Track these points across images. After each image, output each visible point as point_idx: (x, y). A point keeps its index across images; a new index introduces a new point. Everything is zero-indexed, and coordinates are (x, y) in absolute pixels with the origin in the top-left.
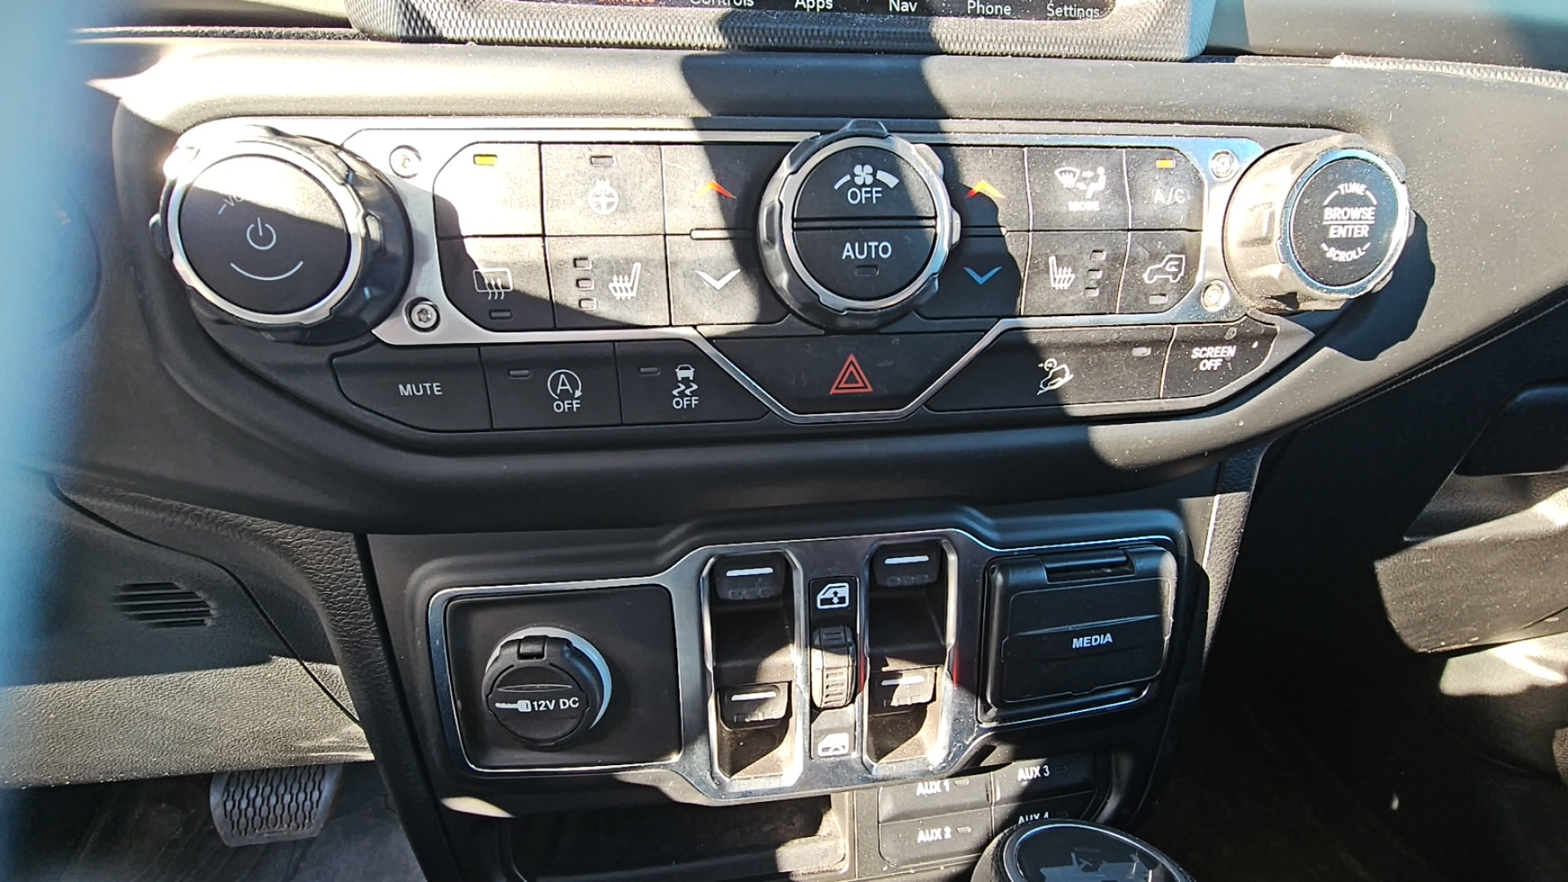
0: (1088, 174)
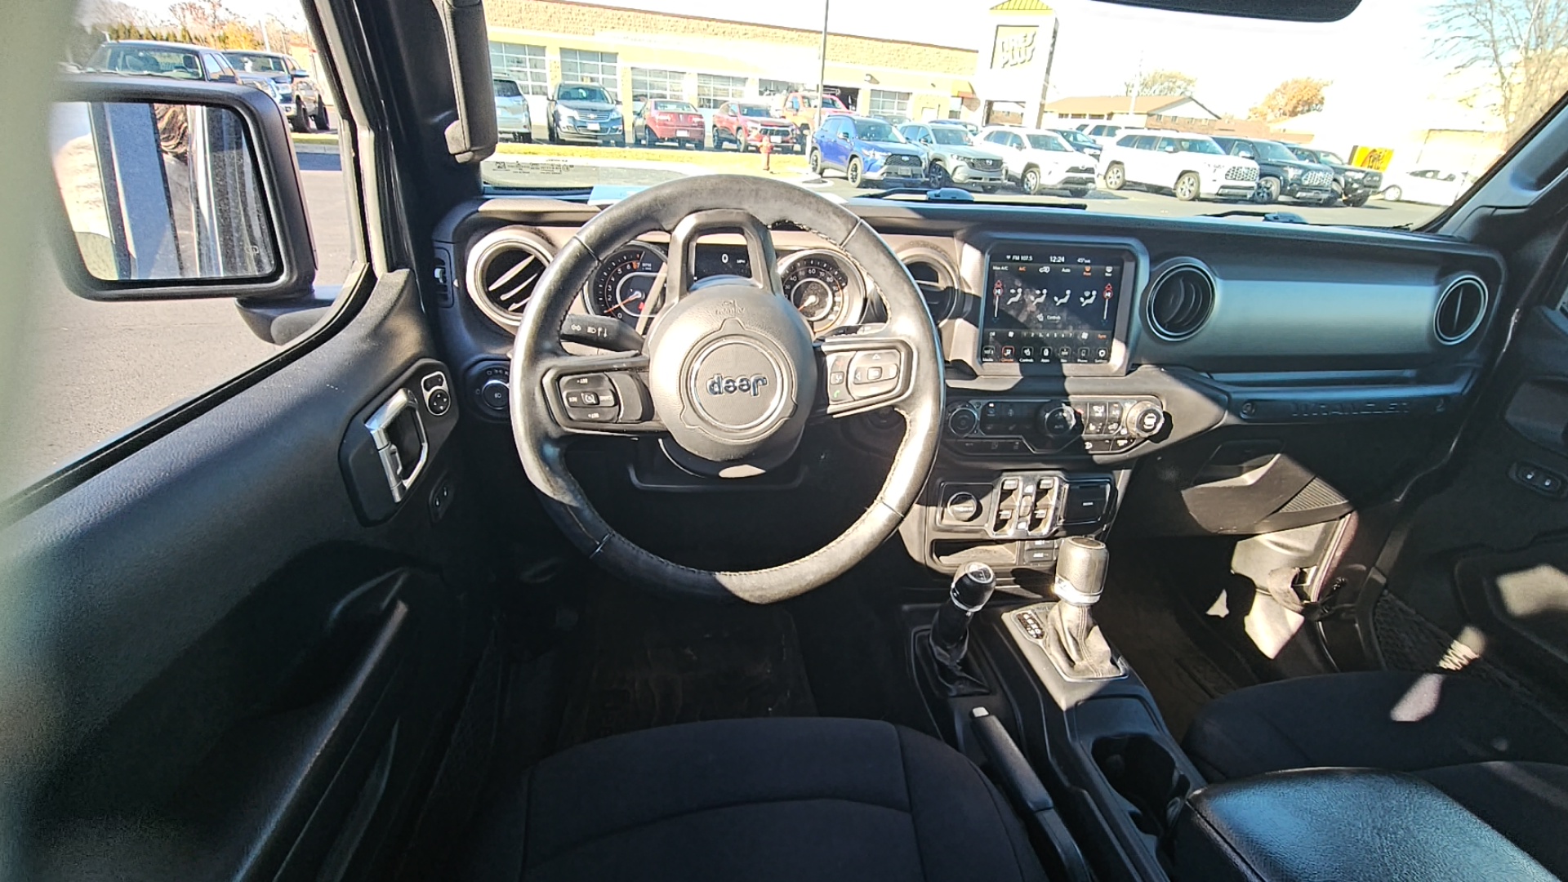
0: (1100, 408)
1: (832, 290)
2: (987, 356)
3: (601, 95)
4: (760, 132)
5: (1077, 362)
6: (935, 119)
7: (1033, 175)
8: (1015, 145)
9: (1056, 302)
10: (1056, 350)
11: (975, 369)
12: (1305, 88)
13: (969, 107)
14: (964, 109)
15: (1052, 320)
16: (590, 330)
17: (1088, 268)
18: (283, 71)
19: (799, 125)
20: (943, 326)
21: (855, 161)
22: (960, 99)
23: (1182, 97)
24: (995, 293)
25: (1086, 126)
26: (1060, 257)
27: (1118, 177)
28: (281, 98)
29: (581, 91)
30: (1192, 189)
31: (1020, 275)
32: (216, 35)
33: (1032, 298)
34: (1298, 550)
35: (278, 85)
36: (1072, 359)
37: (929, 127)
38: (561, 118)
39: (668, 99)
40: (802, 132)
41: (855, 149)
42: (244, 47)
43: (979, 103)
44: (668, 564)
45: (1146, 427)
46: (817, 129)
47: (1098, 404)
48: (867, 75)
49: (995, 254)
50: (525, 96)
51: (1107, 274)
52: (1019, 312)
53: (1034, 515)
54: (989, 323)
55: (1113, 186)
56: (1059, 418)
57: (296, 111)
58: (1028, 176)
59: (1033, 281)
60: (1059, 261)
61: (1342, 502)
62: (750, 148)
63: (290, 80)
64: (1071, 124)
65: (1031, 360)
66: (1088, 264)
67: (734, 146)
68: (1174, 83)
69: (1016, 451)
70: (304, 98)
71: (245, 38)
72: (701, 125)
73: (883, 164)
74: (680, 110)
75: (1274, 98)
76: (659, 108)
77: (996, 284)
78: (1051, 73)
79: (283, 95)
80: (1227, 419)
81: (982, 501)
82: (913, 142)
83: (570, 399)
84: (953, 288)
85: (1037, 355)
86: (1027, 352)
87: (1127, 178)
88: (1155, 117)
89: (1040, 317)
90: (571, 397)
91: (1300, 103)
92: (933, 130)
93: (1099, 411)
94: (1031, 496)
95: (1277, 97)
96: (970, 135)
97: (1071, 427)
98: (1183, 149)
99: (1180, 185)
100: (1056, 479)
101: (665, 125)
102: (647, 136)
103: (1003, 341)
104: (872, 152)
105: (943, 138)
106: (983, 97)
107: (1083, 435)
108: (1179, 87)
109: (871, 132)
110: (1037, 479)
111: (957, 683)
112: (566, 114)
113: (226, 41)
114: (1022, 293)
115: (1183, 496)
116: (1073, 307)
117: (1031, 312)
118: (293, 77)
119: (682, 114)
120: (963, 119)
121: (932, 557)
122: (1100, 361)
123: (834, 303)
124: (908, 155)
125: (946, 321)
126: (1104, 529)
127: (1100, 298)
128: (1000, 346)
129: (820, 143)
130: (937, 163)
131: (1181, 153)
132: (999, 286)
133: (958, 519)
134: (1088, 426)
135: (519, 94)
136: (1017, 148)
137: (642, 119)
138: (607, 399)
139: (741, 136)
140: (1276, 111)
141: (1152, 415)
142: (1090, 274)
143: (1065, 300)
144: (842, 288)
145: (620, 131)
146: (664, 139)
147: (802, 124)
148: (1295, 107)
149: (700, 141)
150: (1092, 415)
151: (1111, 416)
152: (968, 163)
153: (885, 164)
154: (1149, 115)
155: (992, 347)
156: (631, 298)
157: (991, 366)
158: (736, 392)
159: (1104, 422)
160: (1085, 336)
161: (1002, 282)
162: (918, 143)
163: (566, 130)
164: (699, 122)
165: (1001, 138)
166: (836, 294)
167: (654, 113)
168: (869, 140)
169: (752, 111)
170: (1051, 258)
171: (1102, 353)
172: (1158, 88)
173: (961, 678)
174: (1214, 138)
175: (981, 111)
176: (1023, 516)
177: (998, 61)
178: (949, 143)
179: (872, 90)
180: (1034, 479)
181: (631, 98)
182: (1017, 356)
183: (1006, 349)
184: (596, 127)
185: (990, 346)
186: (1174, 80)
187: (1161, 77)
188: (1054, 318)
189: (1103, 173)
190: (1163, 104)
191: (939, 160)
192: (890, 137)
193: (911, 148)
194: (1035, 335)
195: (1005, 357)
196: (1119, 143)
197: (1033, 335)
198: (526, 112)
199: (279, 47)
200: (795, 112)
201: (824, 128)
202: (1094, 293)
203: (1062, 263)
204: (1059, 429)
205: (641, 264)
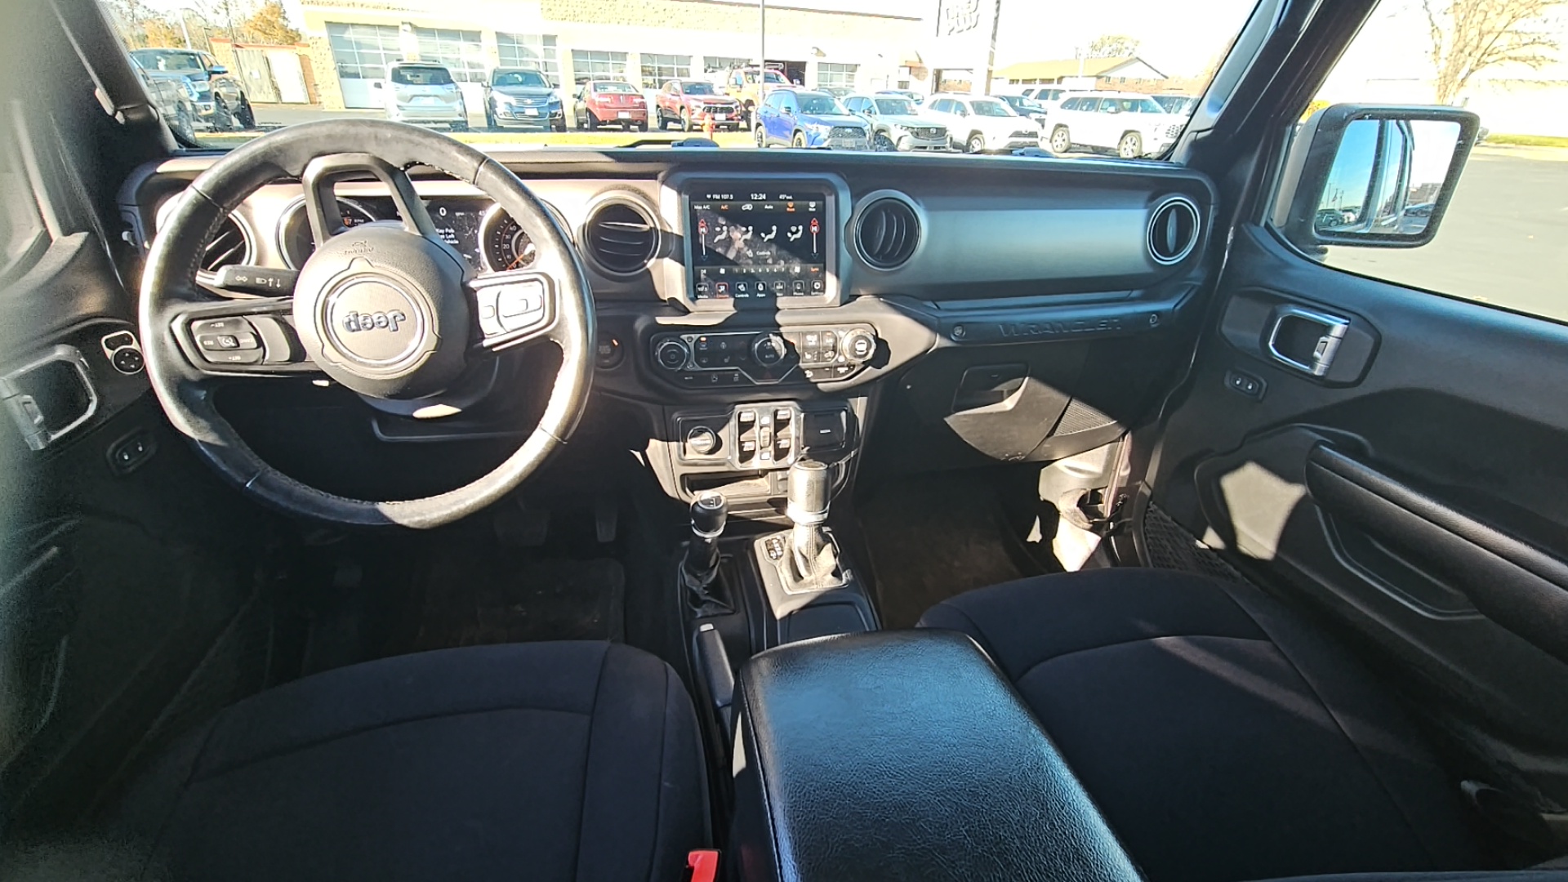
0: (813, 337)
2: (700, 293)
3: (538, 79)
4: (704, 110)
5: (793, 295)
6: (884, 89)
7: (977, 141)
8: (959, 112)
9: (763, 239)
10: (770, 285)
11: (687, 306)
13: (917, 76)
14: (912, 79)
15: (762, 256)
16: (259, 281)
17: (791, 204)
18: (199, 67)
19: (744, 102)
20: (653, 266)
21: (799, 135)
22: (908, 69)
23: (1130, 57)
24: (700, 233)
25: (1032, 90)
26: (761, 195)
27: (1064, 140)
28: (198, 95)
29: (516, 75)
30: (1135, 148)
31: (723, 214)
32: (135, 34)
34: (1089, 473)
35: (195, 83)
36: (788, 292)
37: (873, 97)
38: (498, 104)
39: (612, 81)
40: (747, 108)
41: (798, 123)
42: (164, 45)
43: (926, 72)
44: (328, 497)
45: (858, 353)
46: (762, 104)
47: (811, 333)
48: (814, 48)
49: (693, 192)
50: (459, 84)
51: (810, 209)
52: (727, 248)
53: (776, 446)
54: (697, 261)
55: (1059, 149)
56: (768, 348)
57: (215, 108)
58: (973, 142)
59: (736, 218)
60: (760, 198)
61: (1112, 423)
62: (695, 127)
63: (207, 76)
64: (1017, 90)
65: (747, 296)
66: (790, 200)
67: (679, 126)
68: (1122, 44)
69: (736, 383)
70: (224, 95)
71: (165, 36)
72: (643, 105)
73: (826, 137)
74: (621, 92)
76: (598, 90)
77: (700, 223)
78: (997, 37)
79: (200, 93)
80: (940, 342)
81: (719, 434)
82: (857, 113)
83: (205, 343)
84: (655, 228)
85: (752, 289)
86: (742, 287)
87: (1072, 141)
88: (1105, 79)
89: (750, 253)
90: (207, 340)
92: (876, 100)
93: (812, 340)
94: (769, 427)
96: (913, 104)
97: (782, 357)
98: (1125, 110)
99: (1123, 146)
100: (791, 408)
101: (606, 107)
102: (589, 120)
103: (715, 277)
104: (815, 125)
105: (886, 107)
106: (930, 66)
107: (801, 364)
108: (1127, 48)
109: (814, 106)
110: (772, 410)
111: (704, 606)
112: (504, 101)
113: (146, 40)
114: (728, 231)
115: (949, 423)
116: (781, 241)
118: (211, 74)
119: (622, 95)
120: (911, 89)
121: (685, 492)
122: (816, 293)
124: (851, 127)
125: (653, 260)
126: (852, 456)
127: (807, 232)
128: (712, 283)
129: (764, 119)
130: (882, 134)
131: (1124, 114)
132: (703, 225)
133: (699, 452)
134: (804, 355)
135: (452, 82)
136: (961, 115)
137: (582, 102)
138: (248, 341)
139: (685, 116)
141: (863, 341)
142: (793, 210)
143: (772, 236)
145: (559, 115)
146: (606, 121)
147: (747, 100)
149: (643, 122)
150: (806, 344)
151: (825, 344)
152: (912, 133)
153: (829, 137)
154: (1099, 77)
155: (705, 284)
157: (704, 303)
158: (375, 328)
159: (819, 353)
160: (797, 269)
161: (705, 220)
162: (862, 114)
163: (503, 117)
164: (640, 103)
165: (945, 106)
167: (594, 96)
168: (812, 113)
169: (694, 89)
170: (752, 195)
171: (817, 285)
172: (1106, 49)
173: (705, 602)
174: (1154, 97)
175: (930, 78)
176: (765, 447)
177: (944, 29)
178: (893, 113)
179: (819, 63)
180: (768, 411)
181: (574, 82)
182: (732, 291)
183: (719, 285)
184: (534, 112)
185: (702, 284)
186: (1121, 41)
187: (1108, 38)
188: (763, 253)
189: (1049, 137)
190: (1111, 66)
191: (884, 131)
192: (834, 110)
193: (854, 120)
194: (747, 271)
195: (719, 293)
196: (1063, 107)
197: (745, 271)
198: (461, 100)
199: (202, 45)
200: (739, 89)
201: (767, 103)
202: (801, 228)
203: (763, 200)
204: (771, 358)
205: (353, 221)
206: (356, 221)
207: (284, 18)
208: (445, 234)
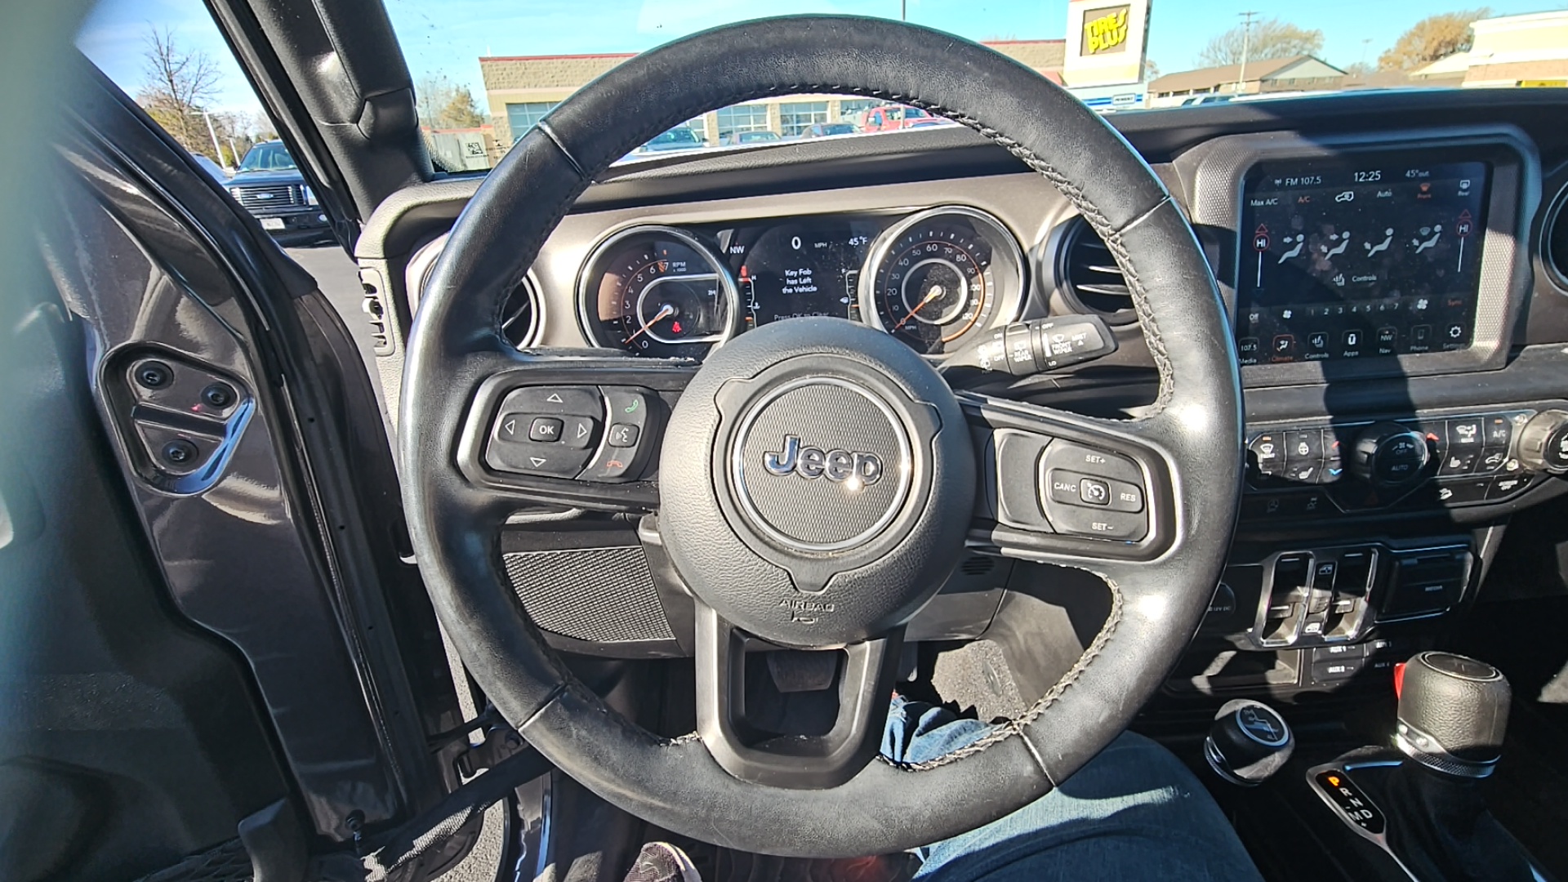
0: (1469, 428)
1: (965, 273)
2: (1246, 355)
5: (1409, 352)
9: (1368, 252)
10: (1370, 334)
12: (1447, 27)
15: (1361, 283)
17: (1425, 187)
23: (1299, 57)
24: (1256, 246)
26: (1371, 173)
31: (1301, 211)
33: (1324, 249)
45: (1563, 457)
47: (1467, 421)
51: (1462, 194)
52: (1301, 273)
53: (1332, 610)
54: (1247, 298)
56: (1400, 452)
59: (1323, 217)
60: (1370, 180)
65: (1332, 355)
66: (1424, 179)
75: (1410, 43)
77: (1259, 231)
85: (1335, 346)
86: (1319, 341)
88: (1271, 80)
89: (1340, 280)
91: (1443, 44)
93: (1467, 434)
95: (1413, 42)
97: (1420, 467)
103: (1274, 326)
107: (1437, 476)
114: (1306, 241)
116: (1398, 256)
117: (1322, 271)
122: (1454, 345)
123: (970, 295)
127: (1446, 237)
128: (1267, 336)
132: (1264, 233)
134: (1448, 461)
140: (1414, 56)
142: (1429, 196)
143: (1384, 246)
144: (982, 269)
148: (1436, 51)
151: (1490, 440)
154: (1263, 79)
155: (1254, 338)
156: (659, 317)
157: (1254, 370)
159: (1477, 452)
160: (1422, 304)
161: (1269, 226)
166: (972, 280)
170: (1357, 175)
171: (1455, 330)
172: (1269, 51)
176: (1314, 612)
183: (1279, 339)
185: (1250, 338)
187: (1272, 39)
188: (1365, 278)
190: (1278, 67)
194: (1330, 312)
195: (1278, 354)
197: (1327, 311)
202: (1438, 229)
203: (1376, 182)
204: (1402, 471)
205: (670, 265)
206: (674, 265)
207: (472, 106)
208: (798, 277)
